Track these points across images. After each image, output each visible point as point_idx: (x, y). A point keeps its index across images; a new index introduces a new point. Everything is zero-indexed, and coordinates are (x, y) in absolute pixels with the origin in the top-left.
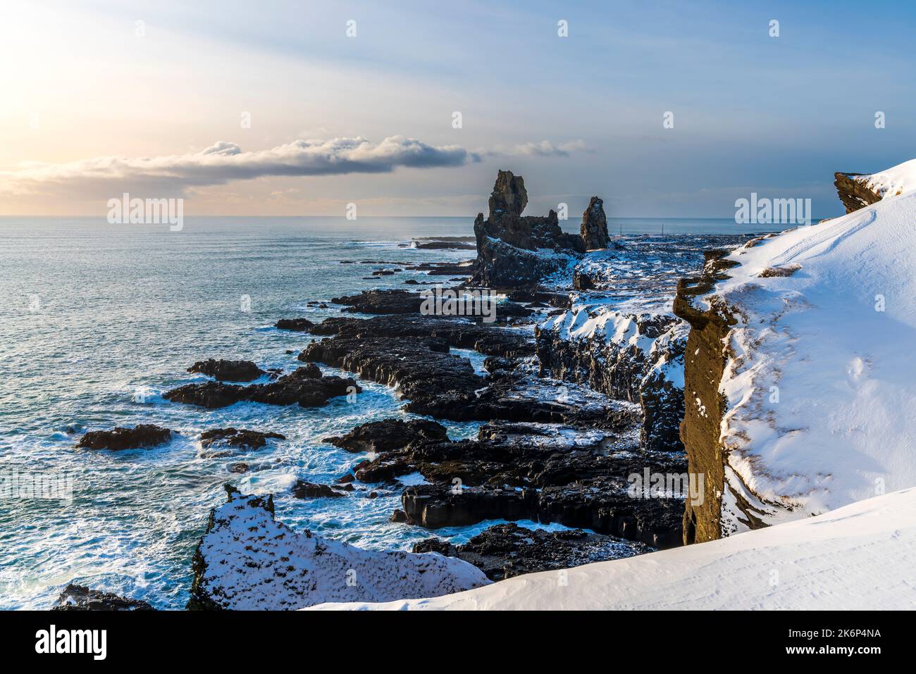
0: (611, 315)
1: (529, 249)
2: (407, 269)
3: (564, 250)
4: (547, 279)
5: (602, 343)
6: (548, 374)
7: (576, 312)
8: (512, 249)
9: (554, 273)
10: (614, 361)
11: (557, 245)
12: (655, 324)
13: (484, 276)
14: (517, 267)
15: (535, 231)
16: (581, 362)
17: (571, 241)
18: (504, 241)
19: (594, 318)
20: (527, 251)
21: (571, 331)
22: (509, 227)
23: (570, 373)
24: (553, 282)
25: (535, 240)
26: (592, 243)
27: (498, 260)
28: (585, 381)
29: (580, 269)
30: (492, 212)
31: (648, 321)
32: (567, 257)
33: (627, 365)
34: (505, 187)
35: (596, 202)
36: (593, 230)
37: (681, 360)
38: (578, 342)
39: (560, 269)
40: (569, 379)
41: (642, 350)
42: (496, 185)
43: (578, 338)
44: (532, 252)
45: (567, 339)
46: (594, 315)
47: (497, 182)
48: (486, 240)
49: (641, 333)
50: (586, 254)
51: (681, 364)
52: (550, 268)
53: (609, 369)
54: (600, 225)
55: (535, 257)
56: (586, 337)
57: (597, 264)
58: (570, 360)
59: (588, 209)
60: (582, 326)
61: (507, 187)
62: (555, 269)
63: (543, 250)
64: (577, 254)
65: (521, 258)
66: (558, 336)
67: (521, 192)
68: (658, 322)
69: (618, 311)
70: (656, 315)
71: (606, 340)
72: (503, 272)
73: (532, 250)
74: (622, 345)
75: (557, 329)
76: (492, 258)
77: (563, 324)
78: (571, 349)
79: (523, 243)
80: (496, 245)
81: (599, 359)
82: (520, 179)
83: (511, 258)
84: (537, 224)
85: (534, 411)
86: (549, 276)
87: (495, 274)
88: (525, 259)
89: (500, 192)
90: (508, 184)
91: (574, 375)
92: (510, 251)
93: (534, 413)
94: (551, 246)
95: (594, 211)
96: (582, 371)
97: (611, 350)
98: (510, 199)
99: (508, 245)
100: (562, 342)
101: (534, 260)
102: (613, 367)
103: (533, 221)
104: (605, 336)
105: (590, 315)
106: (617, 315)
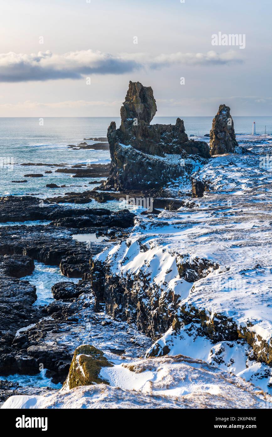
0: (158, 250)
1: (157, 155)
2: (58, 171)
3: (190, 156)
4: (173, 183)
5: (146, 282)
6: (102, 309)
7: (130, 244)
8: (141, 155)
9: (181, 178)
10: (156, 304)
11: (184, 151)
12: (194, 267)
13: (116, 180)
14: (146, 172)
15: (163, 139)
16: (130, 299)
17: (197, 147)
18: (134, 147)
19: (145, 251)
20: (156, 157)
21: (122, 265)
22: (139, 135)
23: (121, 311)
24: (178, 186)
25: (163, 147)
26: (220, 148)
27: (128, 165)
28: (134, 321)
29: (195, 176)
30: (124, 121)
31: (187, 263)
32: (193, 162)
33: (165, 311)
34: (135, 97)
35: (224, 110)
36: (221, 135)
37: (190, 330)
38: (127, 278)
39: (186, 173)
40: (120, 317)
41: (179, 296)
42: (127, 95)
43: (127, 274)
44: (160, 158)
45: (117, 274)
46: (145, 249)
47: (128, 92)
48: (118, 147)
49: (181, 277)
50: (210, 160)
51: (190, 335)
52: (176, 173)
53: (152, 312)
54: (227, 131)
55: (163, 163)
56: (134, 274)
57: (212, 172)
58: (121, 297)
59: (216, 116)
60: (132, 260)
61: (136, 97)
62: (181, 174)
63: (170, 156)
64: (202, 159)
65: (149, 164)
66: (108, 270)
67: (150, 101)
68: (197, 265)
69: (166, 247)
70: (195, 257)
71: (150, 279)
72: (132, 177)
73: (160, 156)
74: (164, 288)
75: (109, 262)
76: (123, 164)
77: (116, 257)
78: (121, 285)
79: (151, 149)
80: (126, 152)
81: (144, 300)
82: (150, 89)
83: (141, 164)
84: (165, 131)
85: (61, 364)
86: (176, 180)
87: (126, 179)
88: (153, 165)
89: (130, 101)
90: (138, 94)
91: (124, 313)
92: (139, 157)
93: (61, 367)
94: (178, 152)
95: (221, 118)
96: (132, 309)
97: (153, 291)
98: (139, 109)
99: (138, 151)
100: (112, 277)
101: (162, 165)
102: (155, 311)
103: (162, 129)
104: (149, 274)
105: (141, 248)
106: (164, 251)
